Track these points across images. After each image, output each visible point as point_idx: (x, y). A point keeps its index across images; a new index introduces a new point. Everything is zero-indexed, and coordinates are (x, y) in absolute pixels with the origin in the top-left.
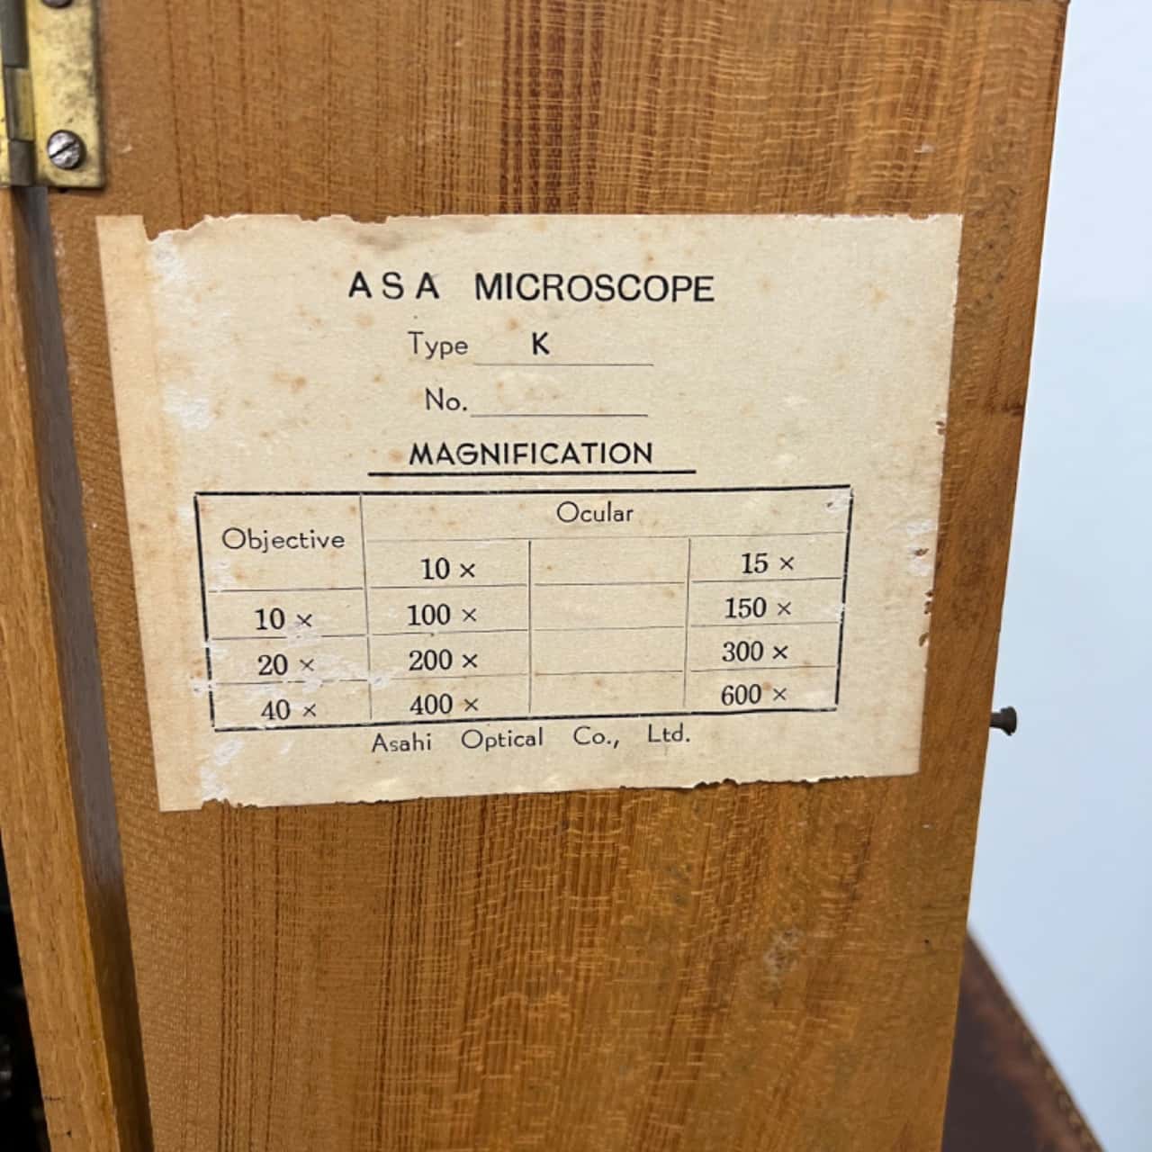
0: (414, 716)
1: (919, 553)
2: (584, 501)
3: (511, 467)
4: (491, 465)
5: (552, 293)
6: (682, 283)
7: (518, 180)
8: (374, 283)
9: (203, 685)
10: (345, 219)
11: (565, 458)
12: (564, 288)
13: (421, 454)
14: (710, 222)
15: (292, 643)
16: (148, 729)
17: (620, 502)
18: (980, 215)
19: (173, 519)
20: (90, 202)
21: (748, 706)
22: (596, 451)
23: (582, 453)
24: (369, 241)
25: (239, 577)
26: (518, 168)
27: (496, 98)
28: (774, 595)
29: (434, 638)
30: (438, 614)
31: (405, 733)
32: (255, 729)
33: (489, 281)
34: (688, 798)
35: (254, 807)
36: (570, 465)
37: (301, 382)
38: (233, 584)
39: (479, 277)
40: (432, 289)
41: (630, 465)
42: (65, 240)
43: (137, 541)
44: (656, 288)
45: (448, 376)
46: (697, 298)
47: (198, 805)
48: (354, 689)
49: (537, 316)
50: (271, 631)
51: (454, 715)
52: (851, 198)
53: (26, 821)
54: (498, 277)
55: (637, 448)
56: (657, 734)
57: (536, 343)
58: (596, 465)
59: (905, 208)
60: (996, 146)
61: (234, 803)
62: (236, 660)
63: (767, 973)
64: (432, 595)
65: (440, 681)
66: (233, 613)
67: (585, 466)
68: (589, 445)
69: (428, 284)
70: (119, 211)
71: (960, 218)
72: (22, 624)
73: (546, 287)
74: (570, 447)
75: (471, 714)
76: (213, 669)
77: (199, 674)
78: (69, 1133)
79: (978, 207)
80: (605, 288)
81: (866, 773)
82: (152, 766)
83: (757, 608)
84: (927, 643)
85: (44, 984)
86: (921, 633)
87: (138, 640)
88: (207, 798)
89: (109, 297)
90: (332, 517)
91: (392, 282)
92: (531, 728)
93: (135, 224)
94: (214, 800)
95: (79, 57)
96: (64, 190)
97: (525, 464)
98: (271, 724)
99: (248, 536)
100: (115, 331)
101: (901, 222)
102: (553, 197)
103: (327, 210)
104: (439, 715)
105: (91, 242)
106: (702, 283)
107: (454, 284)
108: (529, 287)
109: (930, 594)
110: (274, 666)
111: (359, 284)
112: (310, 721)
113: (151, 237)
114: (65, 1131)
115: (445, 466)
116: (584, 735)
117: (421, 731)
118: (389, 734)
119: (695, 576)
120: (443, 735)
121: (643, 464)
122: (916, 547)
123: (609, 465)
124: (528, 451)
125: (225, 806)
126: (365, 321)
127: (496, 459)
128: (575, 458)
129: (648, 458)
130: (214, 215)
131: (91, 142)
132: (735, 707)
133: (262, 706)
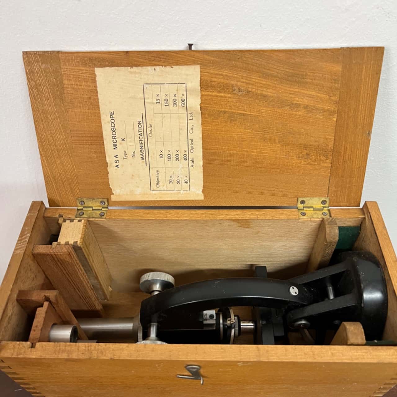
0: (187, 161)
1: (155, 70)
2: (149, 132)
3: (143, 144)
4: (143, 147)
5: (115, 138)
6: (111, 117)
7: (99, 143)
8: (117, 164)
9: (182, 192)
10: (108, 168)
11: (141, 136)
12: (114, 136)
13: (142, 158)
14: (101, 112)
15: (174, 179)
16: (189, 200)
17: (148, 126)
18: (94, 65)
19: (155, 194)
20: (110, 202)
21: (185, 101)
22: (140, 130)
23: (140, 133)
24: (110, 166)
25: (164, 186)
26: (97, 143)
27: (88, 146)
28: (164, 97)
29: (173, 157)
30: (169, 156)
31: (190, 162)
32: (189, 185)
33: (114, 147)
34: (203, 112)
35: (203, 186)
36: (143, 135)
37: (133, 175)
38: (165, 187)
39: (114, 149)
40: (117, 156)
41: (142, 125)
43: (158, 199)
44: (113, 121)
45: (130, 154)
46: (113, 114)
47: (203, 194)
48: (182, 170)
49: (119, 140)
50: (173, 182)
51: (187, 154)
52: (95, 89)
54: (114, 146)
55: (139, 123)
56: (191, 118)
57: (123, 140)
58: (142, 130)
59: (95, 78)
60: (83, 63)
61: (203, 189)
62: (177, 187)
63: (243, 94)
64: (166, 157)
65: (181, 156)
66: (170, 187)
67: (142, 132)
68: (139, 131)
69: (116, 156)
70: (110, 198)
71: (96, 68)
73: (114, 138)
74: (139, 135)
75: (187, 151)
76: (179, 190)
77: (180, 192)
79: (93, 65)
80: (113, 129)
81: (199, 76)
82: (196, 200)
83: (166, 101)
84: (173, 66)
86: (170, 68)
87: (175, 200)
90: (153, 172)
91: (116, 162)
92: (190, 142)
93: (112, 196)
94: (202, 192)
95: (90, 201)
96: (108, 204)
97: (143, 142)
98: (189, 182)
99: (157, 184)
101: (97, 79)
102: (100, 138)
103: (107, 170)
104: (187, 156)
105: (115, 202)
106: (111, 113)
107: (116, 152)
108: (115, 141)
109: (163, 67)
110: (178, 182)
111: (117, 166)
112: (188, 177)
113: (114, 194)
115: (144, 155)
116: (191, 132)
117: (190, 159)
118: (190, 164)
119: (161, 112)
120: (191, 156)
121: (141, 122)
122: (154, 70)
123: (142, 128)
124: (141, 141)
126: (123, 166)
127: (142, 147)
128: (141, 134)
129: (140, 121)
130: (109, 185)
131: (101, 200)
132: (185, 104)
133: (185, 184)
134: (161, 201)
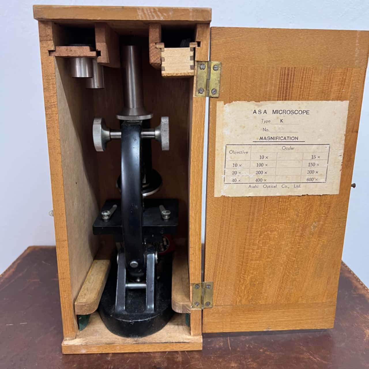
0: (256, 182)
1: (340, 156)
2: (286, 146)
3: (275, 141)
4: (272, 140)
5: (284, 113)
6: (304, 111)
7: (280, 96)
8: (257, 111)
9: (223, 176)
10: (254, 102)
11: (284, 139)
12: (286, 112)
13: (261, 138)
14: (309, 102)
15: (238, 169)
16: (214, 183)
17: (292, 146)
18: (352, 101)
19: (222, 149)
20: (216, 99)
21: (311, 182)
22: (289, 138)
23: (287, 138)
24: (256, 105)
25: (231, 158)
26: (281, 94)
27: (278, 83)
28: (317, 162)
29: (260, 169)
30: (261, 165)
31: (254, 185)
32: (230, 183)
33: (275, 111)
34: (300, 197)
35: (229, 197)
36: (285, 140)
37: (244, 127)
38: (230, 159)
39: (273, 111)
40: (266, 112)
41: (294, 140)
42: (212, 105)
43: (216, 152)
44: (300, 112)
45: (266, 126)
46: (307, 114)
47: (220, 196)
48: (247, 177)
49: (282, 116)
50: (235, 167)
51: (262, 182)
52: (331, 98)
53: (194, 198)
54: (276, 111)
55: (296, 138)
56: (296, 186)
57: (281, 121)
58: (289, 140)
59: (340, 100)
60: (355, 90)
61: (226, 196)
62: (229, 172)
63: (311, 230)
64: (260, 162)
65: (261, 176)
66: (230, 164)
67: (287, 141)
68: (288, 137)
69: (265, 111)
70: (220, 101)
71: (348, 102)
72: (198, 165)
73: (283, 112)
74: (285, 137)
75: (265, 182)
76: (225, 173)
77: (223, 174)
78: (193, 254)
79: (352, 99)
80: (293, 112)
81: (331, 194)
82: (214, 189)
83: (314, 165)
84: (341, 171)
85: (193, 226)
86: (340, 170)
87: (214, 168)
88: (222, 195)
89: (217, 114)
90: (246, 149)
91: (260, 112)
92: (275, 185)
93: (222, 102)
94: (223, 196)
95: (218, 78)
96: (212, 97)
97: (277, 140)
98: (233, 183)
99: (233, 152)
100: (217, 119)
101: (339, 102)
102: (285, 98)
103: (251, 100)
104: (260, 182)
105: (216, 105)
106: (308, 111)
107: (270, 112)
108: (281, 112)
109: (342, 163)
110: (235, 173)
111: (255, 112)
112: (239, 182)
113: (225, 104)
114: (192, 253)
115: (265, 140)
116: (284, 186)
117: (257, 184)
118: (252, 185)
119: (304, 159)
120: (260, 185)
121: (296, 140)
122: (340, 155)
123: (291, 140)
124: (278, 138)
125: (224, 197)
126: (255, 117)
127: (273, 139)
128: (286, 139)
129: (297, 139)
130: (234, 101)
131: (218, 90)
132: (309, 182)
133: (232, 180)
134: (215, 154)
